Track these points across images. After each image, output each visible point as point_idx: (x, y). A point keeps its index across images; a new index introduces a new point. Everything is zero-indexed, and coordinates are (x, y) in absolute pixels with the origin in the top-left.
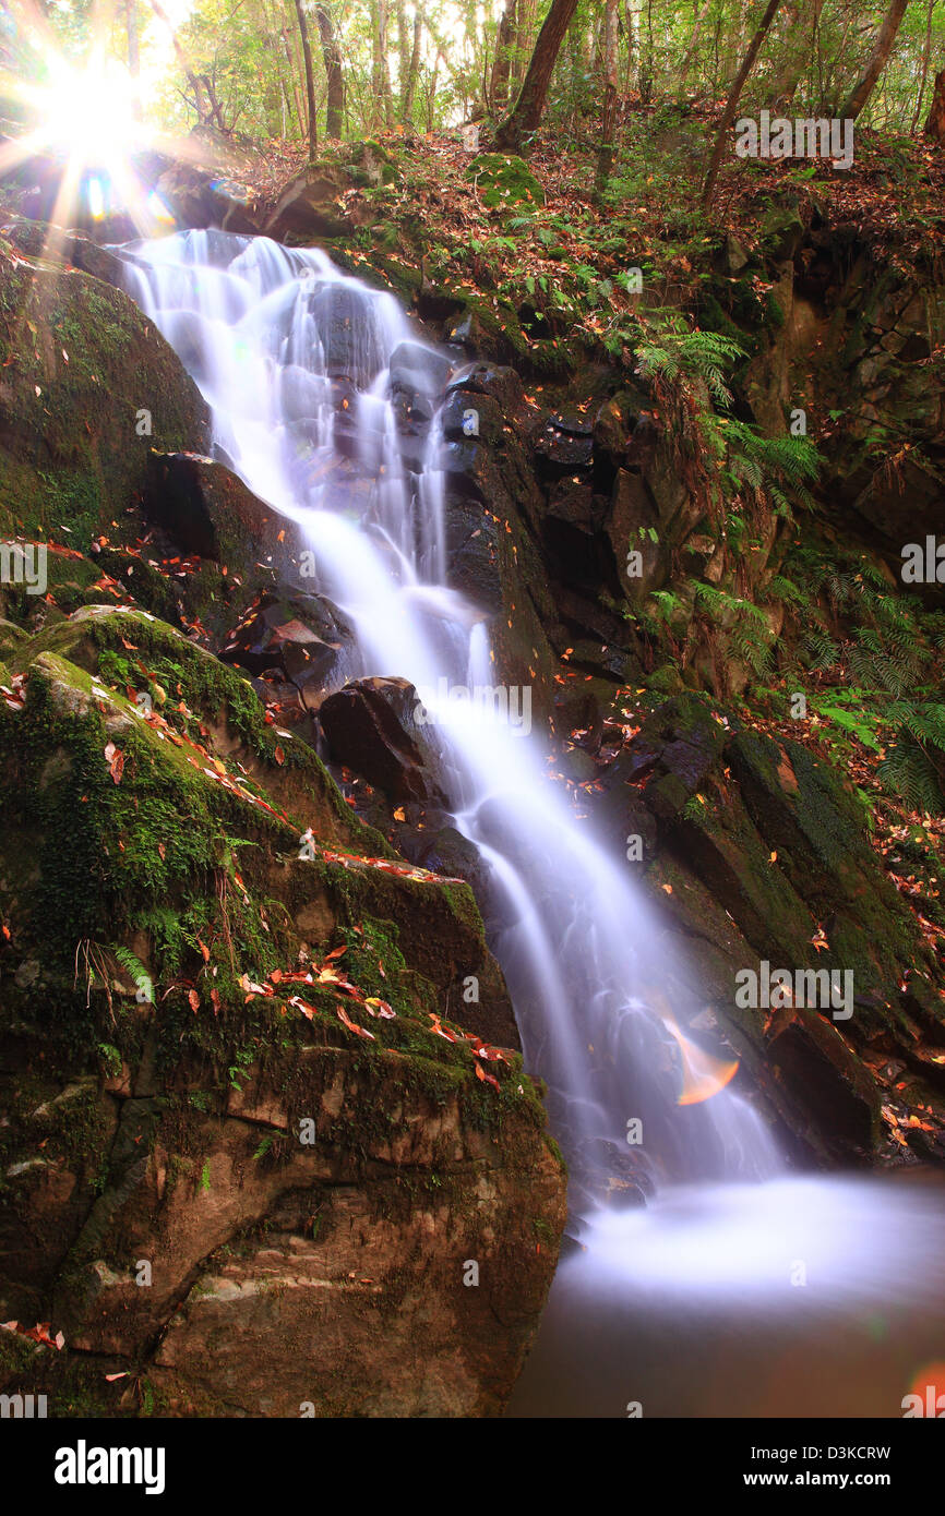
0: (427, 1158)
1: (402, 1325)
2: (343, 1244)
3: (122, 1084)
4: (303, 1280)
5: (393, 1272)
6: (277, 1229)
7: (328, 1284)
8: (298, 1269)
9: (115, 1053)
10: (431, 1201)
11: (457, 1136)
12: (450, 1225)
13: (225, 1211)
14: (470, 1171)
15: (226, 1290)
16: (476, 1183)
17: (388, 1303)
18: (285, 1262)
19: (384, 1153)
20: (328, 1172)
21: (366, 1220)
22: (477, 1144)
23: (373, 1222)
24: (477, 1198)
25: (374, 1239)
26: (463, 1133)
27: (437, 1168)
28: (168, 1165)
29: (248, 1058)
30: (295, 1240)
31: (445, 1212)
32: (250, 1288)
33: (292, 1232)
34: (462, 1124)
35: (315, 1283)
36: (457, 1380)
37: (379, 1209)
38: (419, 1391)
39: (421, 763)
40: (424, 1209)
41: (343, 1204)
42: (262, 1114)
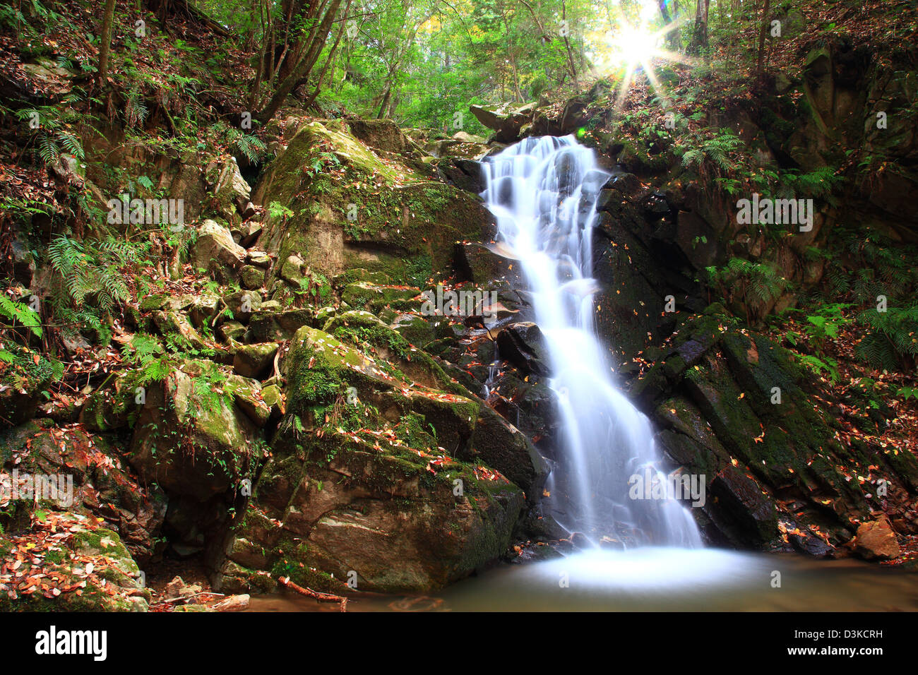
0: (405, 494)
1: (396, 548)
2: (376, 518)
3: (302, 457)
4: (360, 526)
5: (393, 530)
6: (353, 509)
7: (368, 529)
8: (357, 522)
9: (301, 448)
10: (406, 508)
11: (417, 488)
12: (412, 519)
13: (332, 499)
14: (422, 501)
15: (331, 523)
16: (423, 505)
17: (391, 540)
18: (353, 519)
19: (389, 490)
20: (369, 493)
21: (383, 511)
22: (425, 492)
23: (385, 512)
24: (423, 511)
25: (385, 518)
26: (420, 488)
27: (408, 498)
28: (309, 481)
29: (335, 452)
30: (358, 513)
31: (410, 513)
32: (340, 524)
33: (358, 511)
34: (419, 485)
35: (363, 527)
36: (420, 572)
37: (387, 508)
38: (404, 572)
39: (536, 358)
40: (403, 511)
41: (375, 505)
42: (341, 471)
